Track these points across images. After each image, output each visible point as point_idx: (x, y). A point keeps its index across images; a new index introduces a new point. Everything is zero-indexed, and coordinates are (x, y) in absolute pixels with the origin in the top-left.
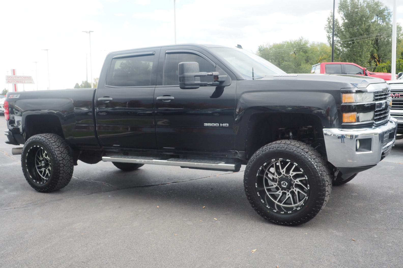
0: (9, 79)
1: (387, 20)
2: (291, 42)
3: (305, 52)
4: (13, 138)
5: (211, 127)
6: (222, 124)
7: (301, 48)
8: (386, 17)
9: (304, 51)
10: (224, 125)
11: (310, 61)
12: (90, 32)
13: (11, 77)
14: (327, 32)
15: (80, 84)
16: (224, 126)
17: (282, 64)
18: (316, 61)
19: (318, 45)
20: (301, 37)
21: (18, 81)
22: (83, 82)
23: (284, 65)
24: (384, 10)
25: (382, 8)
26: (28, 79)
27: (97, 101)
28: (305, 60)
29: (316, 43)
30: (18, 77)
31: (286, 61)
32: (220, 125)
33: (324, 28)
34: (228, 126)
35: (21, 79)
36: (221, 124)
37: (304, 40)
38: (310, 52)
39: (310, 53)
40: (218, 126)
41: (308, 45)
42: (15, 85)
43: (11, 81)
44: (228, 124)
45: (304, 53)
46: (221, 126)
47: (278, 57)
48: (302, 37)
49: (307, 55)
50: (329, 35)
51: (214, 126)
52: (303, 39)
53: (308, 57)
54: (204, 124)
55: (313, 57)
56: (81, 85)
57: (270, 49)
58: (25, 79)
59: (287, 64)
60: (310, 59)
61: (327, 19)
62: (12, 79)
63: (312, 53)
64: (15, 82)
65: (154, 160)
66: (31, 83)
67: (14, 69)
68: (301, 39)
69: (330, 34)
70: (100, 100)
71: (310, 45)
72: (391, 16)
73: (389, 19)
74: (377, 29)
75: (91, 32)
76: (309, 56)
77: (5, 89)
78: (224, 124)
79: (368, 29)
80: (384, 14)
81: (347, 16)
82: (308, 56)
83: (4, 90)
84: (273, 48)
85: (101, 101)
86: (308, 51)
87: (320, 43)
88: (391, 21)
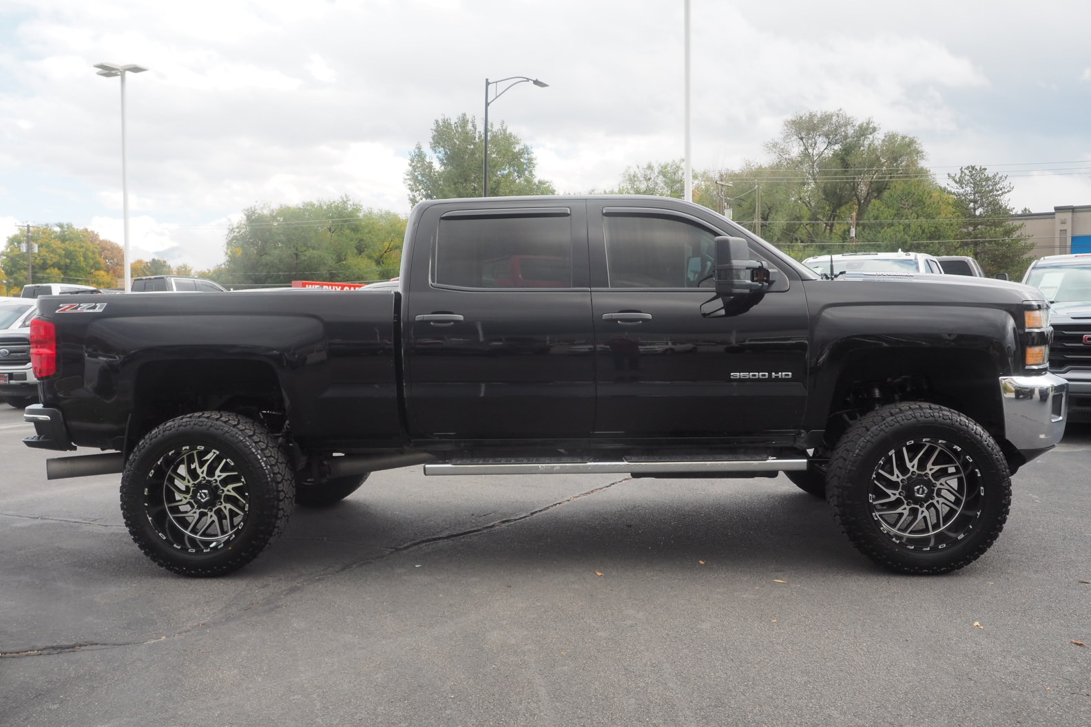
1: (526, 173)
2: (321, 206)
3: (355, 229)
4: (64, 429)
5: (749, 380)
6: (776, 373)
7: (346, 221)
8: (525, 166)
9: (353, 226)
10: (781, 375)
11: (366, 249)
14: (410, 189)
16: (780, 377)
17: (305, 255)
18: (380, 251)
19: (381, 216)
20: (344, 196)
23: (310, 257)
24: (521, 153)
25: (517, 148)
27: (411, 324)
28: (356, 248)
29: (375, 211)
31: (314, 248)
32: (770, 375)
33: (403, 180)
34: (790, 377)
36: (773, 374)
37: (351, 203)
38: (366, 231)
39: (367, 233)
40: (767, 377)
41: (361, 215)
44: (790, 374)
45: (352, 233)
46: (773, 377)
47: (294, 238)
48: (346, 196)
49: (359, 236)
50: (414, 196)
51: (757, 377)
52: (349, 200)
53: (362, 242)
54: (732, 374)
55: (372, 241)
57: (274, 218)
59: (316, 256)
60: (367, 247)
61: (410, 162)
63: (370, 232)
65: (589, 464)
68: (345, 199)
69: (415, 194)
70: (420, 319)
71: (365, 216)
72: (534, 167)
73: (531, 172)
74: (513, 191)
76: (365, 239)
78: (780, 373)
79: (495, 189)
80: (522, 160)
81: (452, 158)
82: (362, 240)
84: (278, 214)
85: (426, 323)
86: (361, 229)
87: (384, 212)
88: (535, 177)
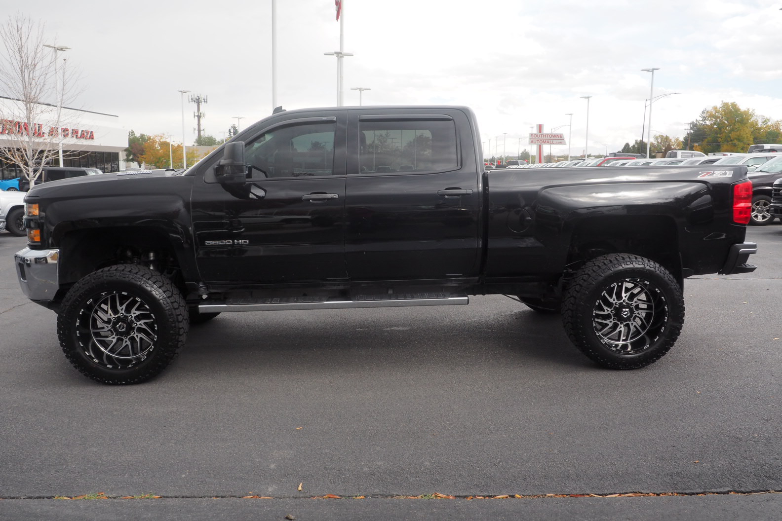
0: (534, 138)
12: (653, 70)
13: (535, 136)
15: (631, 145)
21: (545, 140)
22: (636, 141)
26: (558, 138)
30: (545, 135)
35: (549, 138)
42: (540, 146)
43: (535, 140)
56: (634, 146)
58: (554, 138)
62: (537, 138)
64: (541, 142)
66: (561, 143)
67: (540, 124)
75: (655, 71)
77: (525, 151)
83: (523, 152)
